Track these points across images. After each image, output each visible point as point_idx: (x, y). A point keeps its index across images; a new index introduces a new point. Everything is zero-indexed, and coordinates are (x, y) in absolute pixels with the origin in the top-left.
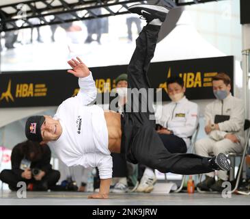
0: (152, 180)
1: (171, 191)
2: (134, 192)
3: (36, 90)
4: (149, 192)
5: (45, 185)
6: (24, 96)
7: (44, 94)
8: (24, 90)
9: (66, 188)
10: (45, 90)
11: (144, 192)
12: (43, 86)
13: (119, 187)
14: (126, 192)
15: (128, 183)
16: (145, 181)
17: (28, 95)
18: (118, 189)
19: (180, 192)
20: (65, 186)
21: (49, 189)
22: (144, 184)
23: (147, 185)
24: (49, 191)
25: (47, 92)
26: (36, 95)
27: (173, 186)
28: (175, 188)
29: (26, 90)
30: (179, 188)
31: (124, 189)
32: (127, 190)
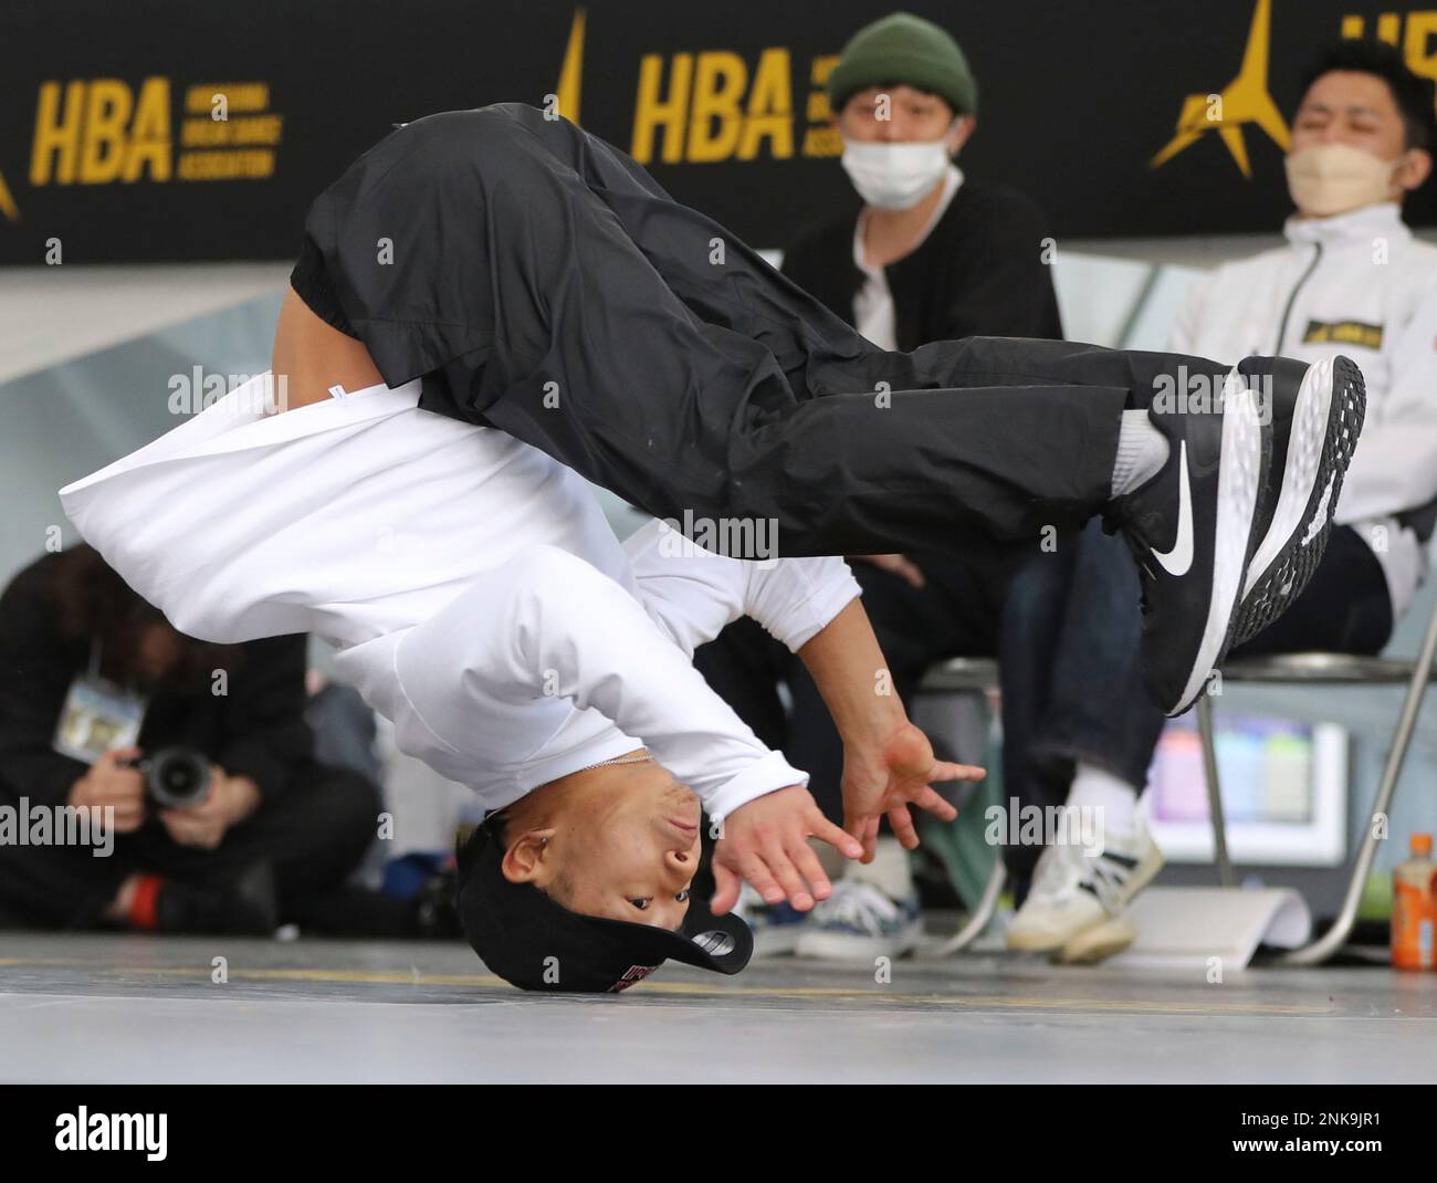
0: (1129, 863)
1: (1266, 955)
2: (965, 952)
3: (194, 133)
4: (1094, 958)
5: (255, 886)
6: (95, 172)
7: (261, 165)
8: (98, 129)
9: (426, 914)
10: (265, 130)
11: (1055, 957)
12: (254, 96)
13: (848, 911)
14: (906, 955)
15: (918, 880)
16: (1076, 875)
17: (132, 172)
18: (839, 926)
19: (1336, 961)
20: (416, 904)
21: (284, 920)
22: (1069, 891)
23: (1088, 906)
24: (288, 933)
25: (280, 150)
26: (191, 168)
27: (1279, 915)
28: (1295, 930)
29: (112, 130)
30: (1321, 928)
31: (887, 928)
32: (913, 935)
